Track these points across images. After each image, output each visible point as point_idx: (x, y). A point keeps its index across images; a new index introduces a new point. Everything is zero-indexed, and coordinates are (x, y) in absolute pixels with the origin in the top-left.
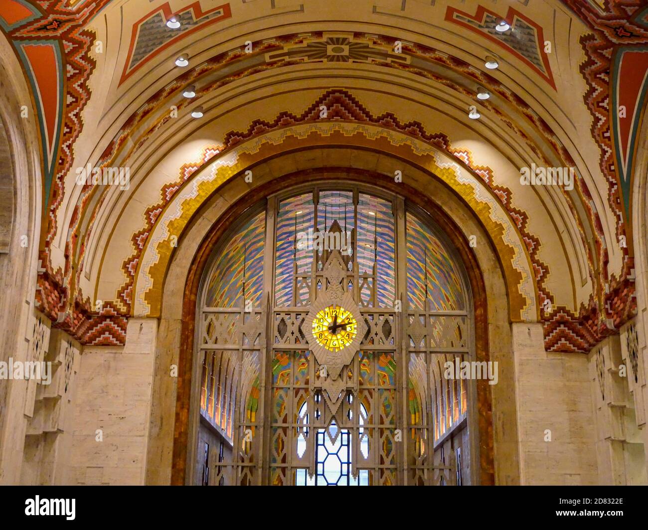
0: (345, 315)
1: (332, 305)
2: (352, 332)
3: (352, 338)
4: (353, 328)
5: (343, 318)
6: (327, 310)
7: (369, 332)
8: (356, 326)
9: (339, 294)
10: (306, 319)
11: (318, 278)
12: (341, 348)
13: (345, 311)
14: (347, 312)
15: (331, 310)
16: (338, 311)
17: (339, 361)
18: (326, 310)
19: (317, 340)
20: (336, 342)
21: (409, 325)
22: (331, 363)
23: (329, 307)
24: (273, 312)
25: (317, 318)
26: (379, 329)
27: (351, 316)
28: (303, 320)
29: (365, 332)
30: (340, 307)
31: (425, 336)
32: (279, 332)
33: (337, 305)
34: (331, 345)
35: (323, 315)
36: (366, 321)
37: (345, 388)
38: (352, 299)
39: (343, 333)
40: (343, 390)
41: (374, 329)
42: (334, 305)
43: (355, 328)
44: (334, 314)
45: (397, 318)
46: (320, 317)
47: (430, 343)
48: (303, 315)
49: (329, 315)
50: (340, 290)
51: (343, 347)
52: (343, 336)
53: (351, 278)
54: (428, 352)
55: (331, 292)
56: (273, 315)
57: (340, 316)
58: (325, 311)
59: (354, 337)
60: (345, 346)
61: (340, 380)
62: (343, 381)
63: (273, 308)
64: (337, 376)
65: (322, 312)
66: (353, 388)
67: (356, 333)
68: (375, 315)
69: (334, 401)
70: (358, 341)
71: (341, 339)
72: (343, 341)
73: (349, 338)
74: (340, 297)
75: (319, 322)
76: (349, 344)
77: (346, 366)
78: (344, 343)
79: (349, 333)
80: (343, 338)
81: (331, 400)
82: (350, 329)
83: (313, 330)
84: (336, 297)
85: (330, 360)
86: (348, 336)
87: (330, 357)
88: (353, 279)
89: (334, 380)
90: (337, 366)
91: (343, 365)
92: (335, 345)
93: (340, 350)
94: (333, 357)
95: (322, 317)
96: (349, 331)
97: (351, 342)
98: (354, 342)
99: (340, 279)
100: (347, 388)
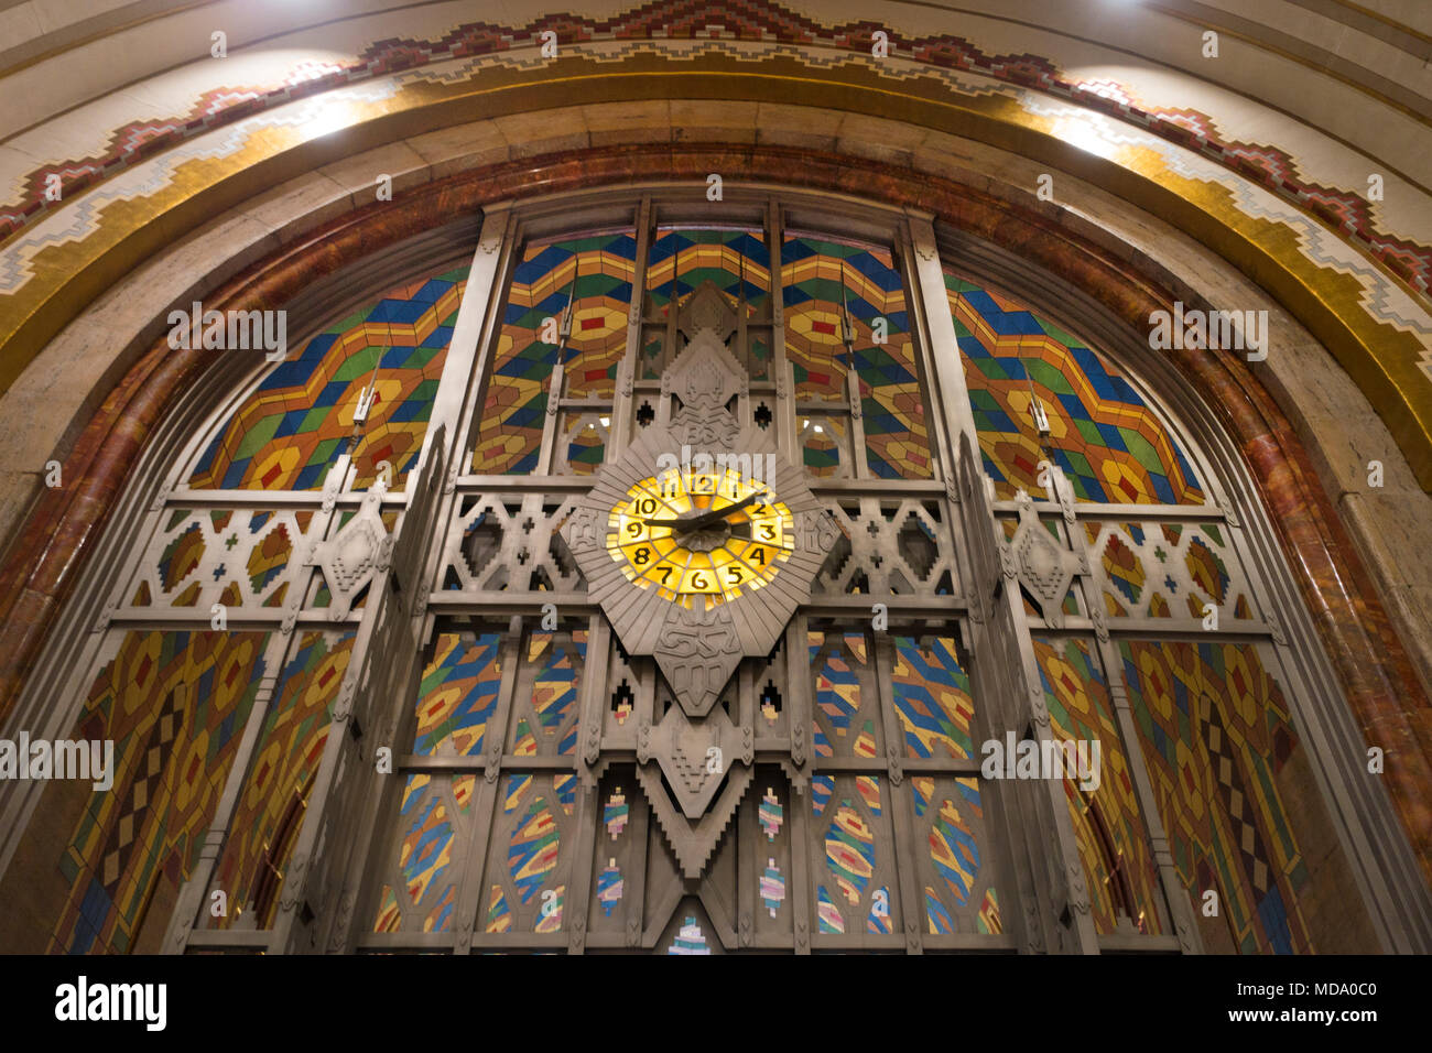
2: (777, 541)
3: (775, 564)
4: (778, 530)
5: (738, 500)
8: (789, 524)
9: (721, 430)
12: (729, 598)
17: (719, 643)
19: (624, 570)
20: (705, 575)
22: (683, 649)
25: (630, 500)
29: (829, 544)
34: (687, 587)
37: (747, 755)
39: (736, 545)
40: (738, 762)
41: (867, 544)
43: (786, 531)
46: (644, 496)
51: (738, 594)
52: (737, 558)
55: (691, 424)
56: (447, 500)
59: (784, 558)
60: (744, 588)
61: (723, 719)
62: (737, 724)
63: (453, 476)
64: (708, 703)
66: (787, 754)
69: (694, 808)
70: (802, 574)
71: (731, 565)
72: (738, 574)
73: (762, 563)
74: (723, 439)
75: (637, 512)
76: (764, 584)
77: (751, 665)
78: (740, 577)
79: (761, 546)
80: (737, 564)
81: (678, 808)
82: (769, 535)
83: (610, 537)
84: (707, 440)
85: (678, 636)
86: (758, 555)
87: (680, 627)
88: (774, 401)
89: (696, 721)
90: (712, 661)
91: (738, 657)
92: (701, 585)
93: (726, 604)
94: (695, 630)
95: (649, 497)
96: (764, 541)
97: (771, 578)
98: (784, 575)
99: (724, 399)
100: (757, 753)
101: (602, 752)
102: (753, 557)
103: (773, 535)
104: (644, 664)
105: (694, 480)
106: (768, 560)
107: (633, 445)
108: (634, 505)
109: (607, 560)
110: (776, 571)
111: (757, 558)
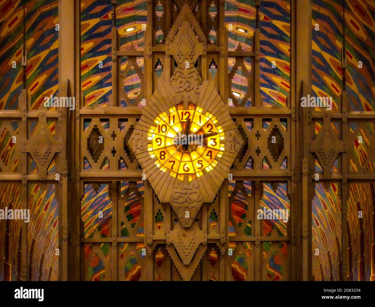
0: (205, 119)
1: (182, 103)
2: (217, 147)
3: (216, 158)
4: (218, 141)
5: (201, 125)
6: (173, 111)
7: (246, 147)
8: (223, 138)
9: (194, 83)
10: (137, 127)
11: (157, 57)
12: (198, 175)
13: (203, 114)
14: (207, 114)
15: (180, 112)
16: (192, 112)
17: (194, 197)
18: (171, 110)
19: (156, 163)
20: (189, 165)
21: (314, 137)
22: (180, 200)
23: (177, 106)
24: (78, 116)
25: (155, 125)
26: (261, 144)
27: (215, 122)
28: (132, 129)
29: (238, 147)
30: (195, 106)
31: (340, 154)
32: (90, 149)
33: (190, 103)
34: (181, 171)
35: (166, 119)
36: (241, 130)
37: (205, 241)
38: (215, 93)
39: (201, 150)
40: (201, 244)
41: (255, 143)
42: (186, 104)
43: (221, 142)
44: (185, 117)
45: (293, 123)
46: (161, 123)
47: (348, 164)
48: (131, 121)
49: (177, 120)
50: (195, 77)
51: (201, 174)
52: (201, 156)
53: (215, 57)
54: (345, 181)
55: (180, 79)
56: (78, 121)
57: (196, 120)
58: (169, 114)
59: (220, 156)
60: (204, 171)
61: (196, 226)
62: (201, 229)
63: (77, 109)
64: (191, 222)
65: (165, 114)
66: (219, 240)
67: (223, 149)
68: (256, 119)
69: (187, 261)
70: (226, 163)
71: (199, 159)
72: (201, 164)
73: (211, 158)
74: (195, 89)
75: (159, 132)
76: (211, 168)
77: (206, 205)
78: (202, 166)
79: (210, 150)
80: (201, 159)
81: (181, 261)
82: (214, 144)
83: (149, 145)
84: (188, 89)
85: (178, 194)
86: (209, 154)
87: (179, 190)
88: (218, 58)
89: (187, 229)
90: (192, 205)
91: (200, 204)
92: (187, 169)
93: (197, 178)
94: (184, 191)
95: (164, 123)
96: (212, 147)
97: (214, 165)
98: (220, 164)
99: (195, 59)
100: (208, 240)
101: (154, 241)
102: (207, 155)
103: (216, 144)
104: (167, 206)
105: (182, 113)
106: (213, 157)
107: (154, 93)
108: (158, 127)
109: (147, 158)
110: (216, 162)
111: (209, 156)
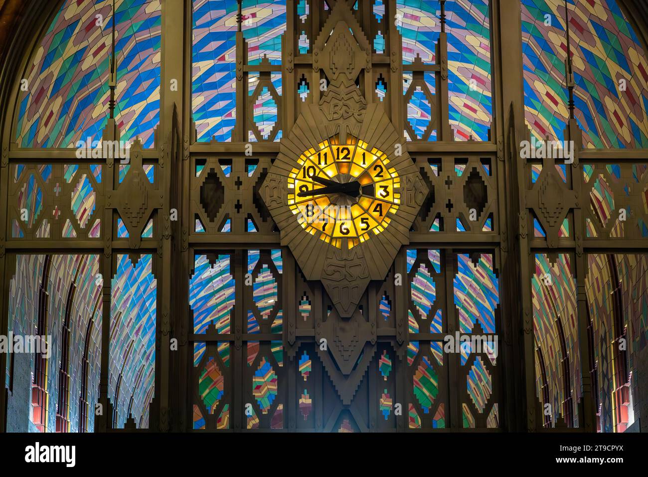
0: (371, 159)
1: (337, 135)
2: (390, 198)
3: (389, 215)
4: (390, 189)
5: (366, 166)
6: (324, 147)
7: (430, 200)
8: (397, 186)
9: (354, 107)
10: (272, 170)
11: (301, 71)
12: (362, 240)
13: (369, 150)
14: (374, 151)
15: (335, 148)
16: (351, 148)
17: (356, 272)
18: (322, 146)
20: (348, 225)
21: (530, 185)
22: (336, 276)
23: (330, 139)
24: (187, 153)
25: (299, 167)
26: (457, 194)
27: (386, 162)
28: (263, 175)
29: (421, 199)
30: (357, 139)
31: (571, 211)
32: (204, 202)
33: (349, 135)
34: (337, 234)
35: (314, 158)
36: (424, 174)
37: (373, 339)
38: (386, 119)
39: (365, 202)
40: (368, 343)
41: (443, 195)
42: (343, 135)
43: (395, 191)
44: (342, 156)
45: (500, 164)
46: (308, 164)
47: (584, 227)
48: (264, 162)
49: (330, 160)
50: (357, 98)
51: (367, 237)
52: (366, 211)
53: (384, 71)
54: (580, 250)
55: (335, 101)
56: (187, 163)
57: (359, 160)
58: (318, 151)
59: (393, 211)
60: (371, 233)
61: (360, 318)
62: (368, 320)
63: (186, 145)
64: (352, 309)
65: (312, 151)
66: (394, 337)
67: (397, 201)
68: (444, 159)
69: (346, 370)
70: (403, 222)
71: (362, 217)
72: (367, 223)
73: (381, 215)
74: (356, 116)
75: (304, 177)
76: (382, 230)
77: (375, 285)
78: (368, 226)
79: (380, 202)
80: (366, 216)
81: (338, 368)
82: (384, 194)
83: (289, 196)
84: (345, 115)
85: (333, 268)
86: (378, 209)
87: (335, 261)
88: (389, 72)
89: (346, 320)
90: (353, 284)
91: (367, 281)
92: (345, 231)
93: (360, 243)
94: (343, 263)
95: (311, 164)
96: (382, 198)
97: (386, 225)
98: (394, 224)
100: (378, 337)
101: (297, 337)
102: (375, 210)
103: (388, 194)
104: (316, 286)
105: (338, 149)
106: (384, 213)
107: (297, 121)
108: (302, 170)
109: (288, 213)
110: (389, 221)
111: (378, 211)
